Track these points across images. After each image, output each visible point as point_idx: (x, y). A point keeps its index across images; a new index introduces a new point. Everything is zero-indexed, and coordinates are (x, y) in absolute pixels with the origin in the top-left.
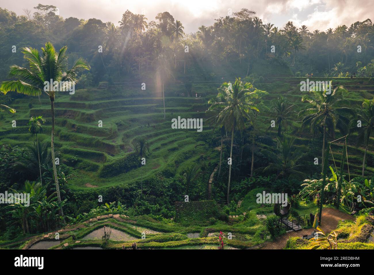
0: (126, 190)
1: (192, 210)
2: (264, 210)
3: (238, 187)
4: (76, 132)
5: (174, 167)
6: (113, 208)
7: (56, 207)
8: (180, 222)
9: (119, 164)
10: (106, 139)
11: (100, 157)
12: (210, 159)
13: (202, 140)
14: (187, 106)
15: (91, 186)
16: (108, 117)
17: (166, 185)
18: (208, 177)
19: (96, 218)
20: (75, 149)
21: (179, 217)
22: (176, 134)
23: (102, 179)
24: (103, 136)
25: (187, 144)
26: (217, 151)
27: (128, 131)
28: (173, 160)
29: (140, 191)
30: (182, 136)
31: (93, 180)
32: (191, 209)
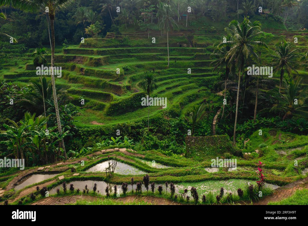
0: (133, 127)
1: (205, 145)
2: (281, 146)
3: (242, 129)
4: (84, 75)
5: (179, 108)
6: (119, 143)
7: (56, 138)
8: (192, 158)
9: (125, 103)
10: (112, 81)
11: (107, 97)
12: (213, 102)
13: (204, 86)
14: (190, 55)
15: (97, 123)
16: (115, 63)
17: (173, 124)
18: (212, 119)
19: (101, 151)
20: (83, 90)
21: (190, 152)
22: (179, 80)
23: (108, 117)
24: (110, 78)
25: (190, 89)
26: (219, 96)
27: (135, 75)
28: (177, 102)
29: (146, 129)
30: (186, 81)
31: (99, 118)
32: (203, 144)
